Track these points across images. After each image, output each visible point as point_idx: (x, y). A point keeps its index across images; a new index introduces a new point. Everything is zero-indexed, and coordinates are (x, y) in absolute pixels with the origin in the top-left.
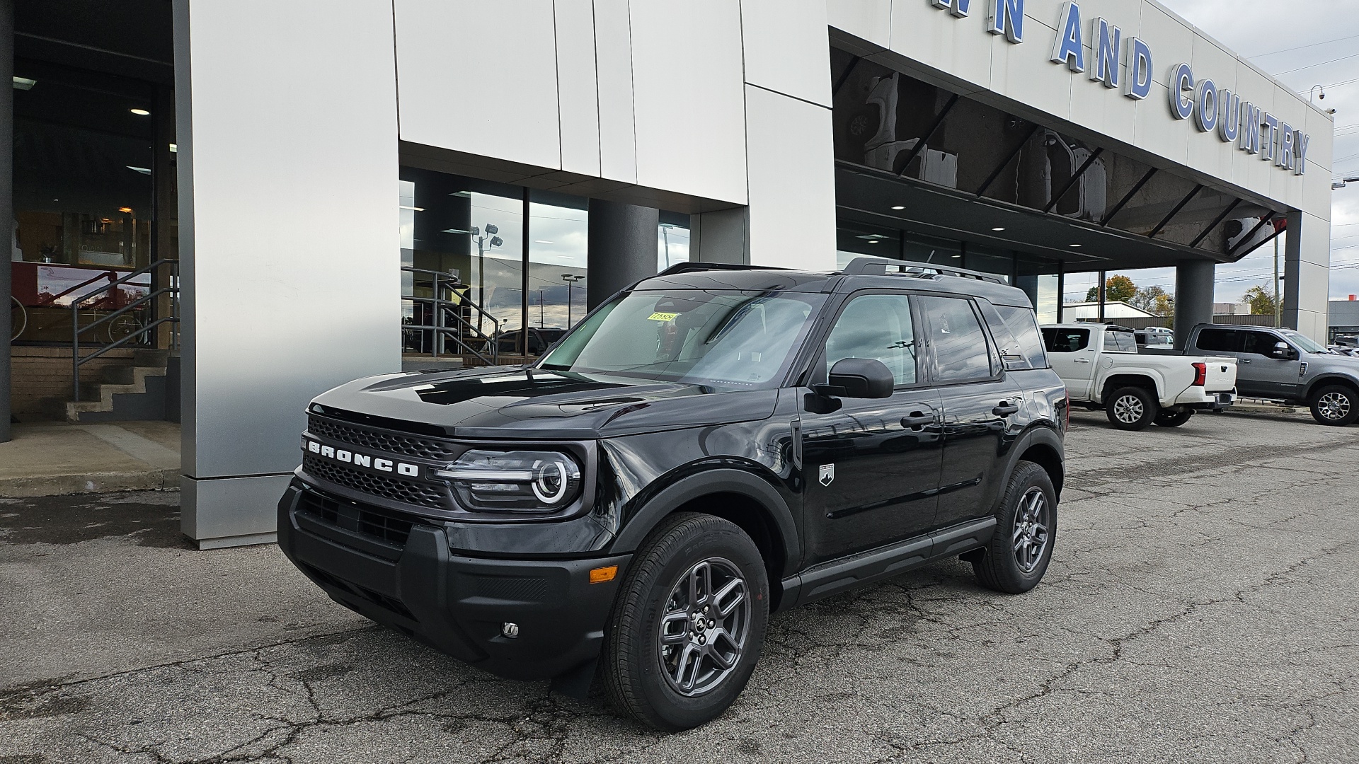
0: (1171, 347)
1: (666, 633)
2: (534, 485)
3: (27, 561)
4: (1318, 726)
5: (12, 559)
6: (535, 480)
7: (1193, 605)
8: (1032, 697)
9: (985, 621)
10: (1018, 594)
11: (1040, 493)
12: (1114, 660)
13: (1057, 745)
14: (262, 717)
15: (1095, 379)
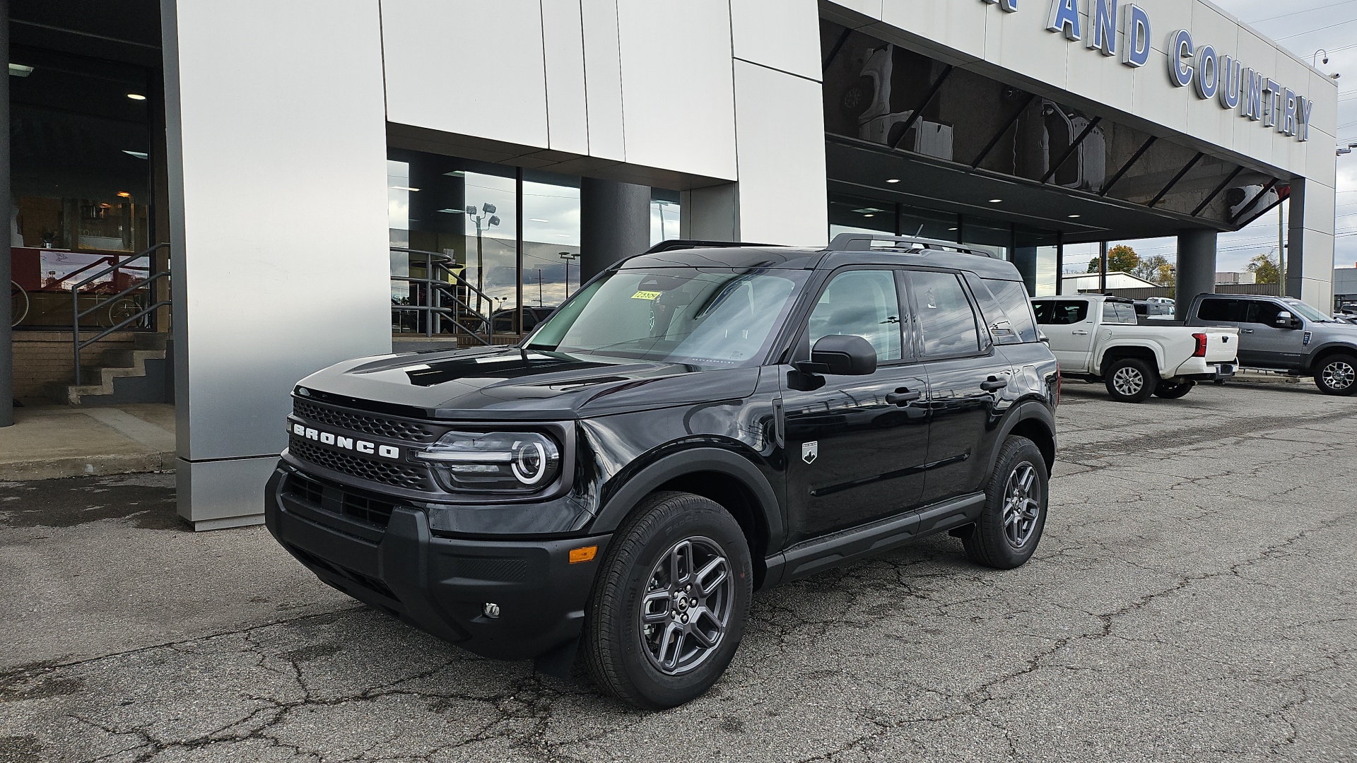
0: (1172, 317)
1: (648, 611)
2: (514, 466)
3: (26, 543)
4: (1309, 701)
5: (13, 542)
6: (515, 461)
7: (1186, 579)
8: (1019, 673)
9: (974, 598)
10: (1009, 569)
11: (1031, 468)
12: (1104, 636)
13: (1043, 721)
14: (251, 697)
15: (1094, 351)
